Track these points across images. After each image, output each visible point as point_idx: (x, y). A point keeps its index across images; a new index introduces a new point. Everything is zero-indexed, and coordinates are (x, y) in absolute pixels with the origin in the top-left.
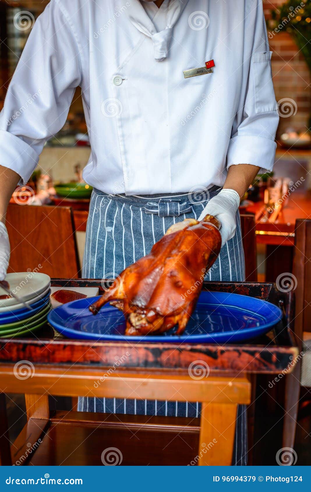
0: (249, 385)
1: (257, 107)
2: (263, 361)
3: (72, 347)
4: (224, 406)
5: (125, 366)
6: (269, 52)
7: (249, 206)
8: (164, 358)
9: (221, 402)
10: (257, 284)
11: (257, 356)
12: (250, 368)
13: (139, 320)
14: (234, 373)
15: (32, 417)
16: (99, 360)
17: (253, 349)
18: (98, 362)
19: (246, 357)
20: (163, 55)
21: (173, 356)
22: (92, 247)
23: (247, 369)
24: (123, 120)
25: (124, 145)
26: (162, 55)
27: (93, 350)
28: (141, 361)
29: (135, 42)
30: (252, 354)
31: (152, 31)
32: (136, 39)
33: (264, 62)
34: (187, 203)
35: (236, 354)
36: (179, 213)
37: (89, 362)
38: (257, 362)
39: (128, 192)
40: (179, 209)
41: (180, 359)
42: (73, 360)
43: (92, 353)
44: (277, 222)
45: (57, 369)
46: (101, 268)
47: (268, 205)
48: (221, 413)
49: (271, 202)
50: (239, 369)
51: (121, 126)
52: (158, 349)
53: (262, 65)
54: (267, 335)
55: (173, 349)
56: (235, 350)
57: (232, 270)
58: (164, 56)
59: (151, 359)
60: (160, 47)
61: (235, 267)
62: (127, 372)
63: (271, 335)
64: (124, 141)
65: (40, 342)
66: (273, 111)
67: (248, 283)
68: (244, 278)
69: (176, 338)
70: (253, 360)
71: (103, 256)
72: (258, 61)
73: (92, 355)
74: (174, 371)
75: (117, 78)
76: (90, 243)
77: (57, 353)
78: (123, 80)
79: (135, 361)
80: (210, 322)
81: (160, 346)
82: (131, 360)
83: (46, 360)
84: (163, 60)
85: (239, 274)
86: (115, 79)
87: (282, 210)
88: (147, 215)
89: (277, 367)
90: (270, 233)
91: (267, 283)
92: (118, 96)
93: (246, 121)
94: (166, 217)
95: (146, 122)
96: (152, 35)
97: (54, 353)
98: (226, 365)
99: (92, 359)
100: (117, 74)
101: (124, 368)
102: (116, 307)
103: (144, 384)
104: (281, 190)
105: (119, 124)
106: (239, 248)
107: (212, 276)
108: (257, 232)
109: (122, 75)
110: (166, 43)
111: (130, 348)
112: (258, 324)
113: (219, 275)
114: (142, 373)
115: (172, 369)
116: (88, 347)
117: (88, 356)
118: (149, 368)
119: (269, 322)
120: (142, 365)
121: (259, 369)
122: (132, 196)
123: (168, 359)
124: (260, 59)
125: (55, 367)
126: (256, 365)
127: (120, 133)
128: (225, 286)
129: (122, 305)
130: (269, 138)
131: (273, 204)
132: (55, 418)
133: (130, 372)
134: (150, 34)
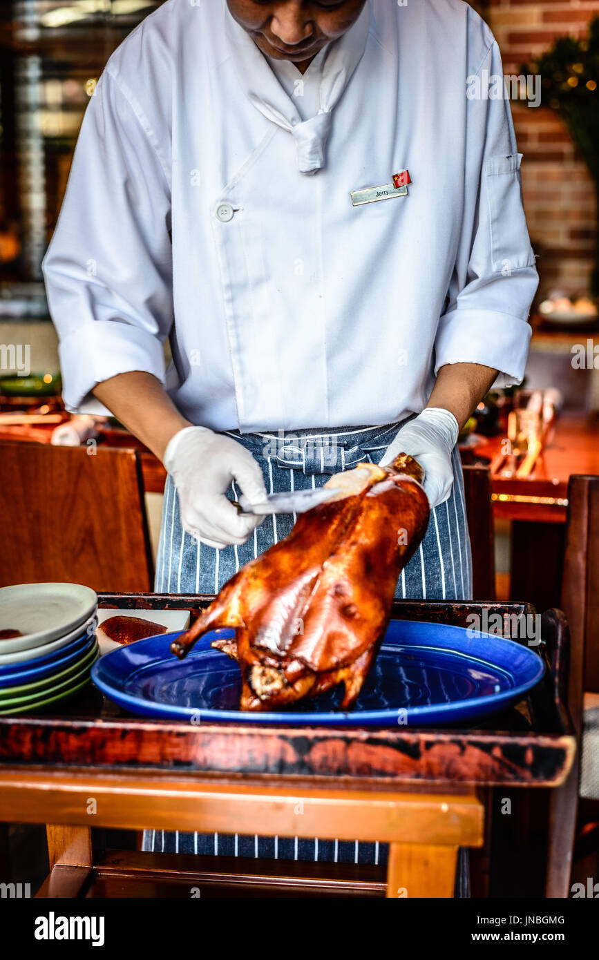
0: (480, 809)
1: (495, 260)
2: (507, 761)
3: (139, 734)
4: (432, 850)
5: (241, 771)
6: (517, 155)
7: (480, 447)
8: (317, 755)
9: (427, 843)
10: (494, 605)
11: (497, 752)
12: (483, 776)
13: (267, 683)
14: (452, 785)
15: (59, 863)
16: (190, 758)
17: (488, 739)
18: (188, 763)
19: (475, 754)
20: (316, 163)
21: (335, 752)
22: (174, 532)
23: (477, 778)
24: (235, 289)
25: (237, 336)
26: (312, 164)
27: (181, 740)
28: (272, 763)
29: (258, 140)
30: (487, 748)
31: (293, 119)
32: (260, 131)
33: (507, 174)
34: (359, 448)
35: (456, 749)
36: (343, 467)
37: (171, 763)
38: (496, 765)
39: (244, 427)
40: (343, 459)
41: (346, 757)
42: (141, 758)
43: (177, 745)
44: (533, 478)
45: (111, 777)
46: (191, 574)
47: (515, 444)
48: (426, 863)
49: (522, 437)
50: (462, 778)
51: (232, 300)
52: (305, 738)
53: (504, 179)
54: (517, 708)
55: (334, 738)
56: (453, 742)
57: (447, 580)
58: (318, 165)
59: (291, 757)
60: (308, 148)
61: (452, 574)
62: (243, 782)
63: (523, 709)
64: (236, 326)
65: (77, 724)
66: (527, 266)
67: (478, 603)
68: (469, 594)
69: (340, 716)
70: (487, 760)
71: (196, 551)
72: (496, 171)
73: (176, 750)
74: (336, 781)
75: (224, 208)
76: (171, 525)
77: (109, 744)
78: (234, 211)
79: (260, 761)
80: (403, 682)
81: (310, 733)
82: (252, 760)
83: (89, 760)
84: (315, 172)
85: (459, 587)
86: (220, 210)
87: (541, 453)
88: (281, 472)
89: (535, 775)
90: (520, 499)
91: (516, 604)
92: (226, 241)
93: (474, 284)
94: (318, 474)
95: (279, 290)
96: (293, 126)
97: (103, 745)
98: (436, 769)
99: (176, 757)
100: (222, 200)
101: (240, 774)
102: (223, 652)
103: (278, 807)
104: (541, 415)
105: (228, 295)
106: (461, 538)
107: (407, 591)
108: (495, 497)
109: (234, 202)
110: (319, 141)
111: (251, 735)
112: (497, 688)
113: (422, 589)
114: (273, 785)
115: (332, 778)
116: (170, 733)
117: (169, 750)
118: (286, 775)
119: (518, 685)
120: (272, 768)
121: (500, 777)
122: (251, 435)
123: (325, 758)
124: (500, 169)
125: (106, 772)
126: (493, 771)
127: (229, 311)
128: (433, 607)
129: (234, 648)
130: (516, 317)
131: (526, 443)
132: (104, 865)
133: (250, 783)
134: (289, 125)
